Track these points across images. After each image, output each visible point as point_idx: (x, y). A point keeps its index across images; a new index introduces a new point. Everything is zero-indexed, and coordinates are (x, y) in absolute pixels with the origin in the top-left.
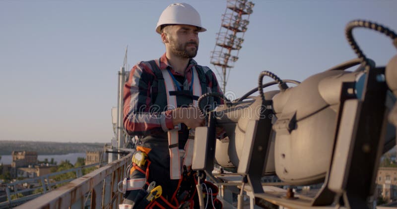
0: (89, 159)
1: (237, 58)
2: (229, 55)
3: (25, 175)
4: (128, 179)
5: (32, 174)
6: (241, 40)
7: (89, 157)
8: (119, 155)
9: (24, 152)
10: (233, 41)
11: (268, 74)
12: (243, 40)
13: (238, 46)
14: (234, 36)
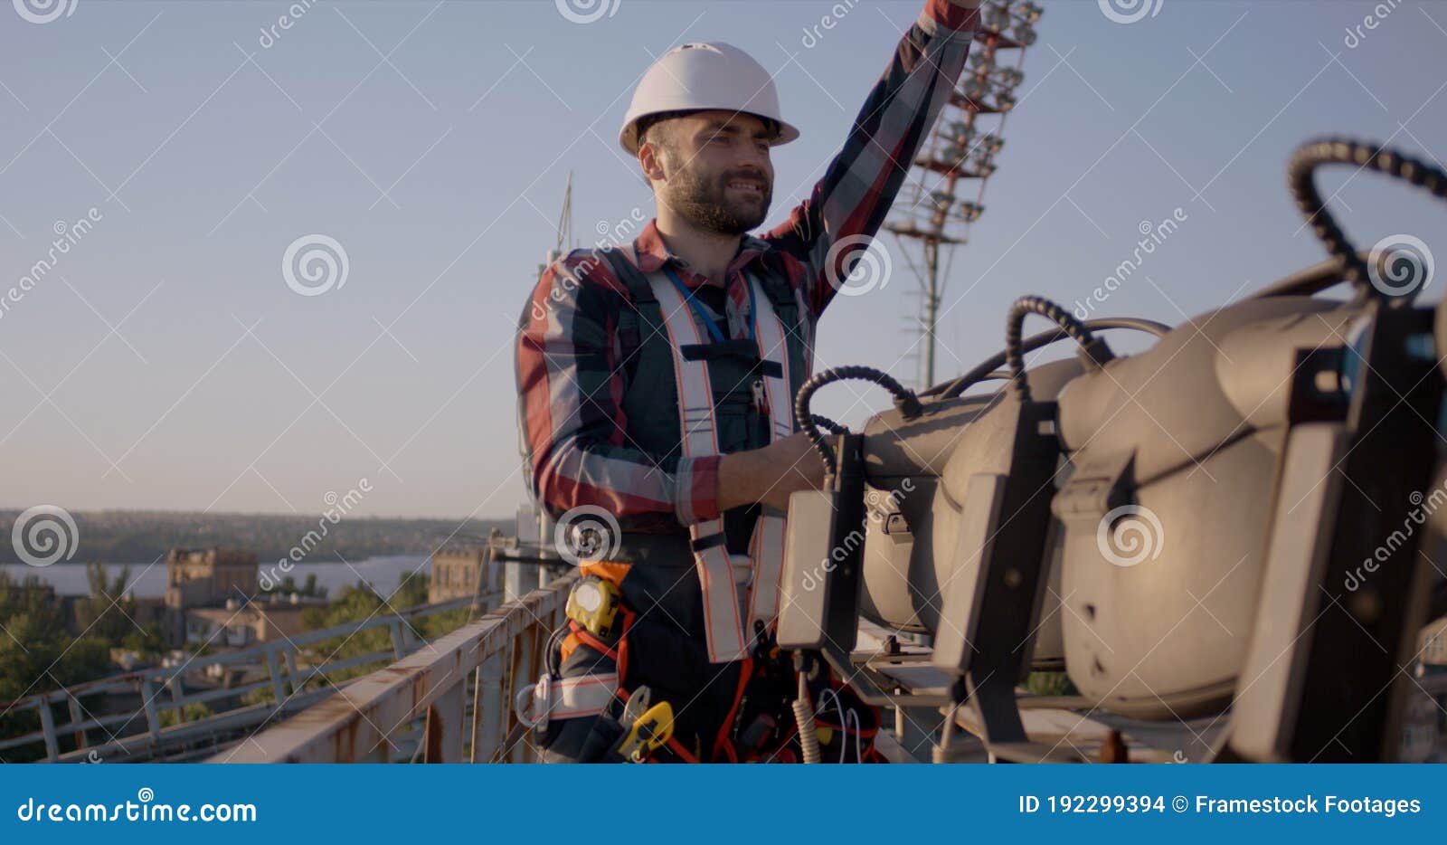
0: (443, 579)
1: (980, 209)
2: (950, 199)
3: (213, 637)
4: (555, 678)
5: (240, 631)
6: (994, 143)
7: (443, 569)
8: (542, 572)
9: (211, 554)
10: (965, 145)
11: (1041, 307)
12: (1000, 143)
13: (981, 164)
14: (969, 129)
